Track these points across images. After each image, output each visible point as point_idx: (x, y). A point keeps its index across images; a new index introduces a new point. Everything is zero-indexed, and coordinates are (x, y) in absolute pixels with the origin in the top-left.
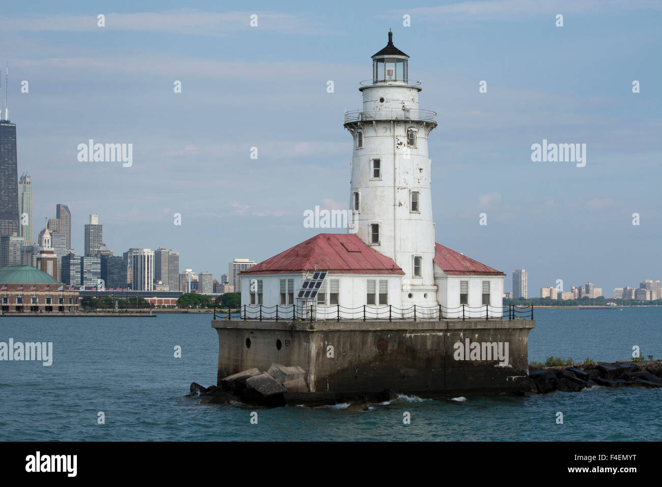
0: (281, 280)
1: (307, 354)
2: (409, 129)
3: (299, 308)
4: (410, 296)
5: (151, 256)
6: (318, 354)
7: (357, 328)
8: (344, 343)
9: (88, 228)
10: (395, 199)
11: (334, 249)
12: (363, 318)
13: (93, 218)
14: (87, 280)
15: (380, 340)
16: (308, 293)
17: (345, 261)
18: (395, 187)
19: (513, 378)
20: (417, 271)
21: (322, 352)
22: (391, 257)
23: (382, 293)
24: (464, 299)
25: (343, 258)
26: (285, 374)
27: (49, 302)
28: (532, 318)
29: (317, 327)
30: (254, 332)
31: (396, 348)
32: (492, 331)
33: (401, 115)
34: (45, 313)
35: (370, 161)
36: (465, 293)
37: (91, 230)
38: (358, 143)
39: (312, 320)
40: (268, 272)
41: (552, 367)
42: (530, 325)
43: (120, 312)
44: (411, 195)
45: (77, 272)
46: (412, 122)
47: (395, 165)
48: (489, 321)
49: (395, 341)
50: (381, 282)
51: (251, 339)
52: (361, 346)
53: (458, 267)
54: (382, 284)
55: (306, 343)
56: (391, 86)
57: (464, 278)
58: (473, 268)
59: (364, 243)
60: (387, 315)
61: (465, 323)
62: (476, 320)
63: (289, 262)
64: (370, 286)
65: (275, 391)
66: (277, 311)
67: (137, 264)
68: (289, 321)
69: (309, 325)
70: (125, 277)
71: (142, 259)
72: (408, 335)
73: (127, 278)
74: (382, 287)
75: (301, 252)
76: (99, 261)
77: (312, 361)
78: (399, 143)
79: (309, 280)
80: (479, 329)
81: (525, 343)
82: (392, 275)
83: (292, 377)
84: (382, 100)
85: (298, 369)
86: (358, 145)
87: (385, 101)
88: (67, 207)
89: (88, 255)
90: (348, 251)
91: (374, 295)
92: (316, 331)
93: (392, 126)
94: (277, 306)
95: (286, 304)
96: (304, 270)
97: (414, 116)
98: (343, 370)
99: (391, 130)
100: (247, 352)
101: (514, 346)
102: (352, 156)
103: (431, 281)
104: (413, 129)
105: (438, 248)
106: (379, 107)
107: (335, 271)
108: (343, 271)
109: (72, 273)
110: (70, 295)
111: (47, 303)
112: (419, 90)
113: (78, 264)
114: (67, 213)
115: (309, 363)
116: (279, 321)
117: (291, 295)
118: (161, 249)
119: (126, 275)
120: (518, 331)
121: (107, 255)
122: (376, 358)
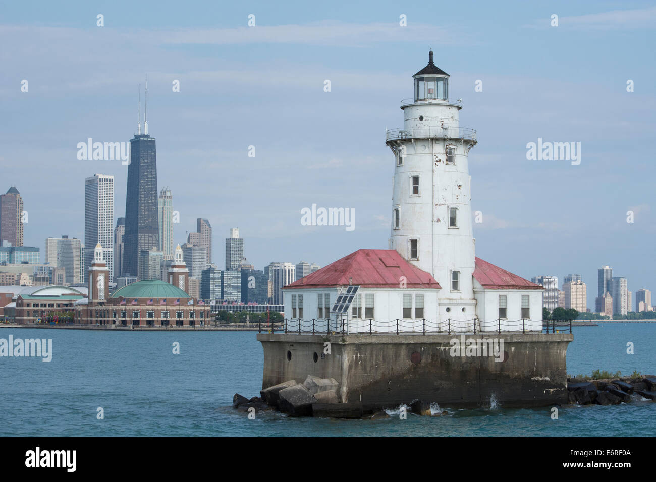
0: (319, 294)
1: (340, 367)
2: (447, 147)
3: (333, 322)
4: (448, 310)
5: (292, 269)
6: (350, 367)
7: (389, 341)
8: (376, 356)
9: (228, 242)
10: (433, 216)
11: (372, 264)
12: (396, 331)
13: (234, 232)
14: (227, 294)
15: (413, 353)
16: (341, 307)
17: (381, 276)
18: (433, 203)
19: (551, 390)
20: (455, 285)
21: (354, 365)
22: (429, 272)
23: (418, 307)
24: (503, 312)
25: (380, 273)
26: (317, 385)
27: (179, 316)
28: (571, 332)
29: (349, 341)
30: (294, 345)
31: (429, 361)
32: (528, 345)
33: (439, 133)
34: (175, 327)
35: (410, 178)
36: (504, 307)
37: (232, 244)
38: (398, 161)
39: (344, 333)
40: (307, 287)
41: (598, 380)
42: (568, 338)
43: (250, 326)
44: (449, 211)
45: (217, 286)
46: (451, 139)
47: (433, 182)
48: (526, 335)
49: (429, 354)
50: (417, 296)
51: (292, 352)
52: (395, 359)
53: (497, 282)
54: (418, 298)
55: (339, 356)
56: (430, 105)
57: (503, 292)
58: (513, 283)
59: (404, 258)
60: (420, 329)
61: (501, 336)
62: (513, 333)
63: (328, 276)
64: (406, 301)
65: (305, 402)
66: (314, 324)
67: (278, 278)
68: (324, 335)
69: (341, 338)
70: (266, 291)
71: (282, 273)
72: (442, 348)
73: (267, 292)
74: (418, 301)
75: (340, 267)
76: (239, 275)
77: (344, 373)
78: (437, 160)
79: (343, 294)
80: (515, 342)
81: (564, 356)
82: (429, 290)
83: (324, 388)
84: (421, 118)
85: (331, 381)
86: (398, 163)
87: (424, 120)
88: (208, 221)
89: (228, 269)
90: (386, 266)
91: (410, 309)
92: (348, 344)
93: (430, 144)
94: (314, 319)
95: (323, 318)
96: (339, 285)
97: (452, 134)
98: (376, 383)
99: (429, 148)
100: (288, 364)
101: (551, 359)
102: (394, 174)
103: (471, 296)
104: (451, 147)
105: (478, 262)
106: (419, 125)
107: (370, 286)
108: (379, 286)
109: (212, 287)
110: (201, 310)
111: (178, 317)
112: (459, 108)
113: (218, 278)
114: (207, 227)
115: (341, 375)
116: (315, 334)
117: (328, 309)
118: (303, 263)
119: (267, 289)
120: (556, 345)
121: (248, 269)
122: (409, 371)
